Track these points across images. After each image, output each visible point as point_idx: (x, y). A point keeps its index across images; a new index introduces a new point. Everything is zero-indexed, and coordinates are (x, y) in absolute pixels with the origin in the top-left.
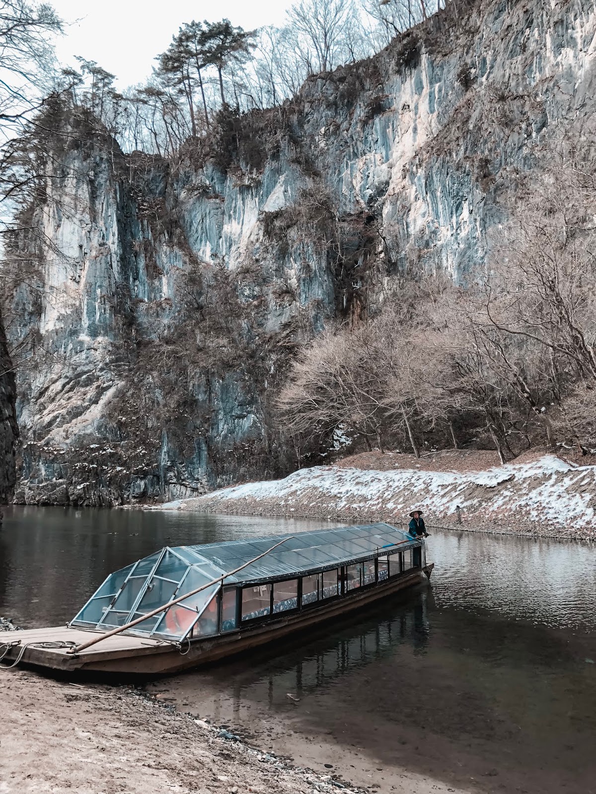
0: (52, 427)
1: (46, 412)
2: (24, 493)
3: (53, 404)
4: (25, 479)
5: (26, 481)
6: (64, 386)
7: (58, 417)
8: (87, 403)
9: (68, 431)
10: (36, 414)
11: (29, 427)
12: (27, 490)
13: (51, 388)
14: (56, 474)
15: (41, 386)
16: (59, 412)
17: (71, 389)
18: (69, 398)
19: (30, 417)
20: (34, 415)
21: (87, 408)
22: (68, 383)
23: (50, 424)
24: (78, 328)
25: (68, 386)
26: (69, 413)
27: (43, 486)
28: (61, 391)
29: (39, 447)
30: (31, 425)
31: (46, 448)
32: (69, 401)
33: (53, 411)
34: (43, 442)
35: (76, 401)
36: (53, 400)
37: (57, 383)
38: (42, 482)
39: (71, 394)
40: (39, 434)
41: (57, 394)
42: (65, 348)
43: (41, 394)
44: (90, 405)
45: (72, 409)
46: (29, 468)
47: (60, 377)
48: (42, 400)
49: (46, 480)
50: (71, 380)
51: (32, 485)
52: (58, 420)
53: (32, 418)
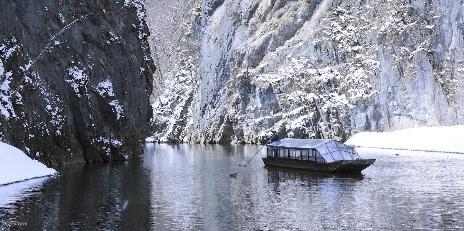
0: (266, 51)
1: (258, 33)
2: (243, 130)
3: (264, 23)
7: (270, 39)
8: (299, 20)
10: (249, 37)
11: (243, 53)
13: (260, 6)
14: (273, 107)
15: (250, 4)
16: (270, 32)
17: (281, 6)
18: (280, 16)
19: (243, 40)
20: (247, 38)
21: (300, 26)
23: (263, 47)
26: (281, 33)
27: (261, 121)
28: (271, 8)
30: (245, 50)
32: (280, 19)
33: (265, 32)
35: (287, 18)
36: (264, 19)
38: (259, 117)
39: (282, 10)
41: (267, 12)
43: (252, 13)
44: (303, 23)
45: (284, 28)
48: (253, 20)
49: (263, 114)
52: (271, 42)
53: (245, 41)
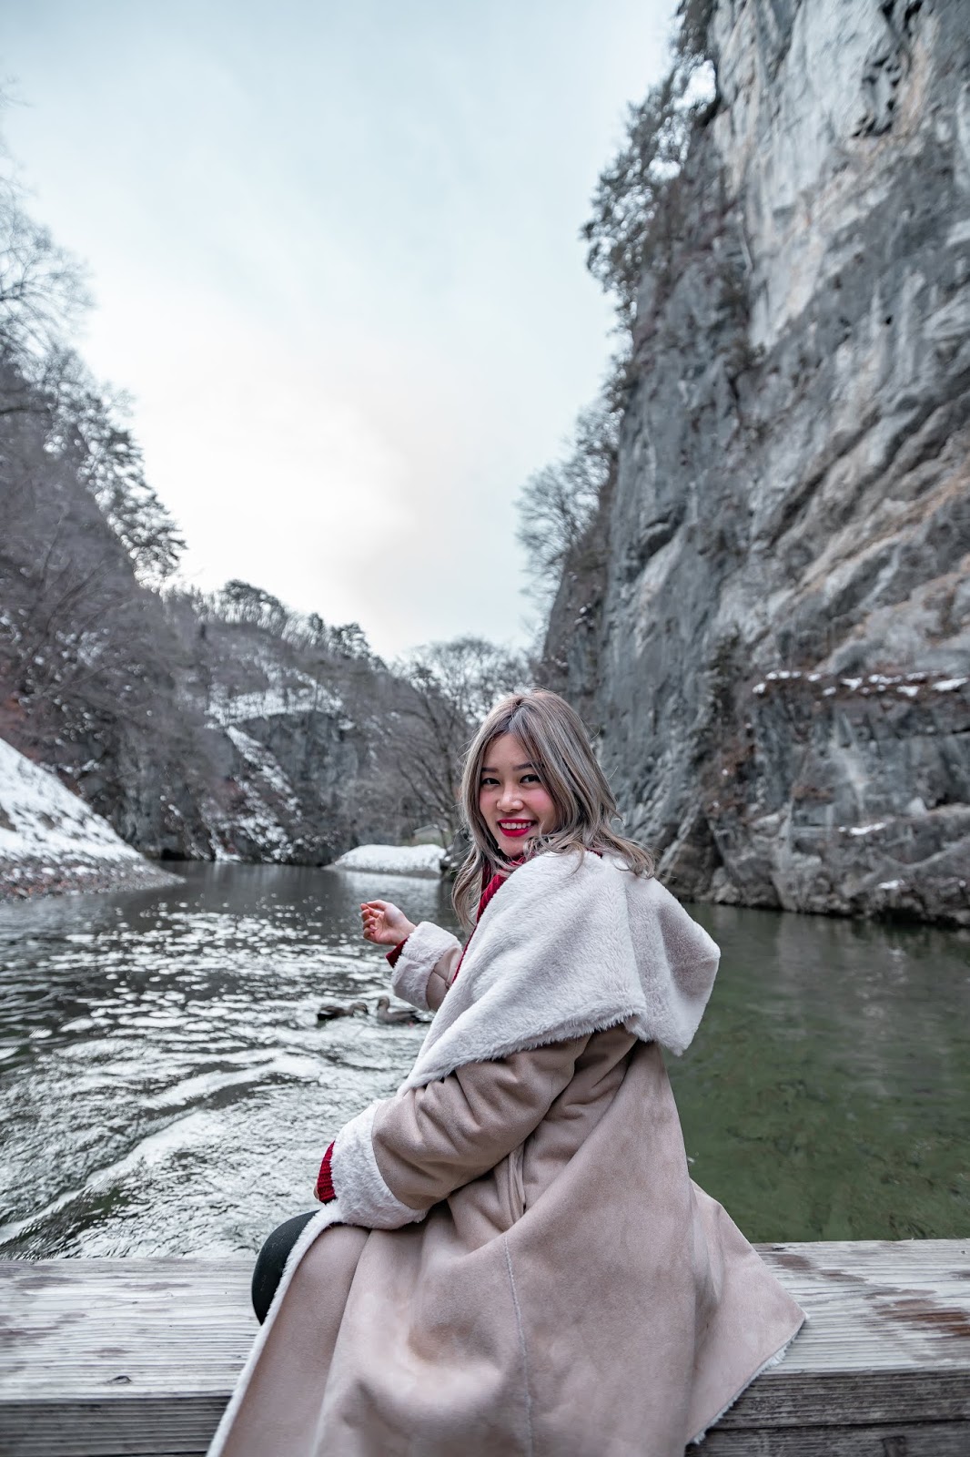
0: (862, 606)
1: (818, 567)
2: (771, 866)
3: (848, 528)
4: (765, 811)
5: (774, 818)
6: (896, 444)
7: (883, 562)
9: (950, 600)
10: (775, 590)
11: (750, 639)
12: (783, 855)
13: (832, 477)
14: (922, 785)
16: (887, 542)
17: (932, 448)
18: (925, 485)
19: (752, 605)
20: (766, 595)
22: (912, 429)
23: (849, 597)
24: (943, 204)
25: (913, 443)
26: (935, 537)
27: (875, 836)
28: (882, 469)
29: (817, 687)
30: (758, 629)
31: (854, 683)
32: (924, 498)
33: (854, 552)
34: (831, 666)
36: (849, 512)
37: (863, 447)
38: (855, 819)
39: (927, 469)
40: (804, 644)
41: (863, 486)
42: (885, 306)
43: (792, 510)
46: (781, 766)
47: (874, 419)
48: (796, 532)
49: (876, 810)
50: (929, 407)
51: (806, 833)
52: (886, 574)
53: (759, 607)
